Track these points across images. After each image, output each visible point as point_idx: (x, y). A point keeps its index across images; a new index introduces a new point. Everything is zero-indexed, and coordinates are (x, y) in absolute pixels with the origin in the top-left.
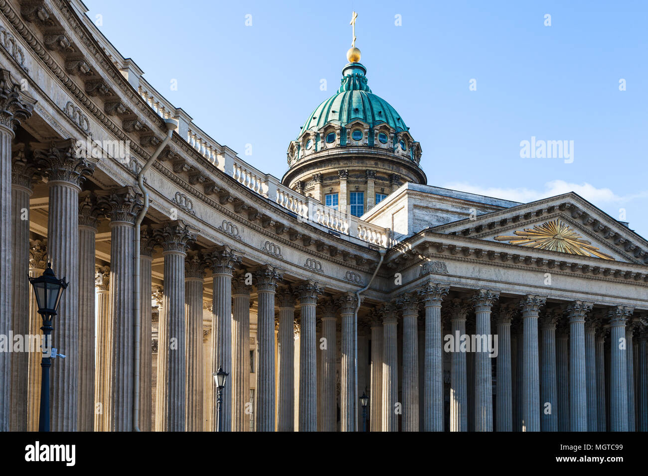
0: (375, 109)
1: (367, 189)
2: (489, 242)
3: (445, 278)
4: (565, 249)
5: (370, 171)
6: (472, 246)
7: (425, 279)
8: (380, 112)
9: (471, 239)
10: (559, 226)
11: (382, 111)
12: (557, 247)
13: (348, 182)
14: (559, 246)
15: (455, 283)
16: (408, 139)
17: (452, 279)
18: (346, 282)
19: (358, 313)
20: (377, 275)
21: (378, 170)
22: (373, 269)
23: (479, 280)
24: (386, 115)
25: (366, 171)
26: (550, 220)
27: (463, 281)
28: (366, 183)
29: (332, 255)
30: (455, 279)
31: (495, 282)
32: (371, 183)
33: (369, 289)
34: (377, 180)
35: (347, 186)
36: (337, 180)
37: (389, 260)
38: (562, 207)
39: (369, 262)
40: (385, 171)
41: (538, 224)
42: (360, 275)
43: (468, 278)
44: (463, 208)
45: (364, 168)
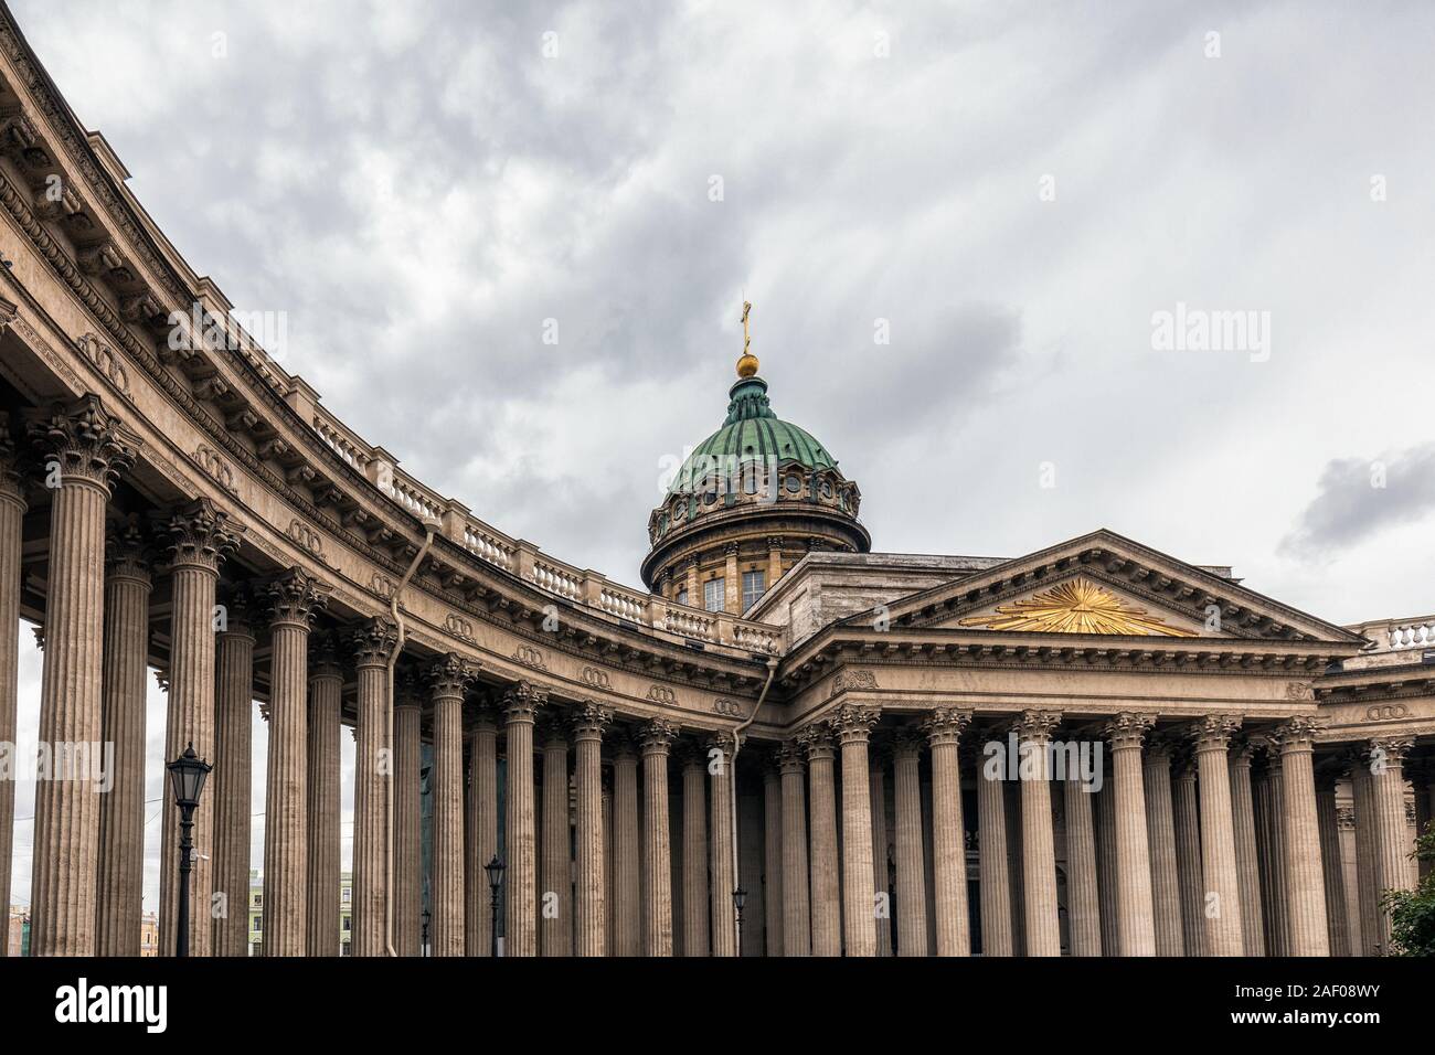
0: (778, 442)
1: (769, 566)
2: (947, 631)
3: (873, 696)
4: (1094, 626)
5: (772, 537)
6: (917, 640)
7: (839, 700)
8: (788, 446)
9: (915, 631)
10: (1082, 590)
11: (791, 443)
12: (1080, 624)
13: (739, 560)
14: (1083, 623)
15: (891, 702)
16: (835, 478)
17: (884, 696)
18: (715, 716)
19: (736, 762)
20: (765, 700)
21: (786, 534)
22: (759, 692)
23: (934, 693)
24: (797, 449)
25: (766, 539)
26: (1064, 582)
27: (906, 697)
28: (767, 556)
29: (690, 678)
30: (891, 696)
31: (964, 694)
32: (775, 556)
33: (753, 722)
34: (785, 551)
35: (738, 566)
36: (723, 559)
37: (784, 676)
38: (1084, 557)
39: (751, 682)
40: (797, 534)
41: (1040, 592)
42: (738, 702)
43: (914, 692)
44: (906, 580)
45: (764, 535)
